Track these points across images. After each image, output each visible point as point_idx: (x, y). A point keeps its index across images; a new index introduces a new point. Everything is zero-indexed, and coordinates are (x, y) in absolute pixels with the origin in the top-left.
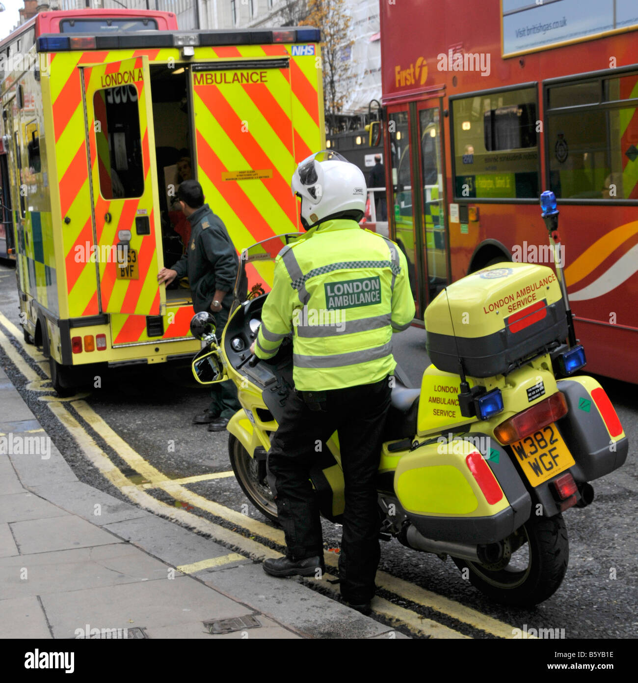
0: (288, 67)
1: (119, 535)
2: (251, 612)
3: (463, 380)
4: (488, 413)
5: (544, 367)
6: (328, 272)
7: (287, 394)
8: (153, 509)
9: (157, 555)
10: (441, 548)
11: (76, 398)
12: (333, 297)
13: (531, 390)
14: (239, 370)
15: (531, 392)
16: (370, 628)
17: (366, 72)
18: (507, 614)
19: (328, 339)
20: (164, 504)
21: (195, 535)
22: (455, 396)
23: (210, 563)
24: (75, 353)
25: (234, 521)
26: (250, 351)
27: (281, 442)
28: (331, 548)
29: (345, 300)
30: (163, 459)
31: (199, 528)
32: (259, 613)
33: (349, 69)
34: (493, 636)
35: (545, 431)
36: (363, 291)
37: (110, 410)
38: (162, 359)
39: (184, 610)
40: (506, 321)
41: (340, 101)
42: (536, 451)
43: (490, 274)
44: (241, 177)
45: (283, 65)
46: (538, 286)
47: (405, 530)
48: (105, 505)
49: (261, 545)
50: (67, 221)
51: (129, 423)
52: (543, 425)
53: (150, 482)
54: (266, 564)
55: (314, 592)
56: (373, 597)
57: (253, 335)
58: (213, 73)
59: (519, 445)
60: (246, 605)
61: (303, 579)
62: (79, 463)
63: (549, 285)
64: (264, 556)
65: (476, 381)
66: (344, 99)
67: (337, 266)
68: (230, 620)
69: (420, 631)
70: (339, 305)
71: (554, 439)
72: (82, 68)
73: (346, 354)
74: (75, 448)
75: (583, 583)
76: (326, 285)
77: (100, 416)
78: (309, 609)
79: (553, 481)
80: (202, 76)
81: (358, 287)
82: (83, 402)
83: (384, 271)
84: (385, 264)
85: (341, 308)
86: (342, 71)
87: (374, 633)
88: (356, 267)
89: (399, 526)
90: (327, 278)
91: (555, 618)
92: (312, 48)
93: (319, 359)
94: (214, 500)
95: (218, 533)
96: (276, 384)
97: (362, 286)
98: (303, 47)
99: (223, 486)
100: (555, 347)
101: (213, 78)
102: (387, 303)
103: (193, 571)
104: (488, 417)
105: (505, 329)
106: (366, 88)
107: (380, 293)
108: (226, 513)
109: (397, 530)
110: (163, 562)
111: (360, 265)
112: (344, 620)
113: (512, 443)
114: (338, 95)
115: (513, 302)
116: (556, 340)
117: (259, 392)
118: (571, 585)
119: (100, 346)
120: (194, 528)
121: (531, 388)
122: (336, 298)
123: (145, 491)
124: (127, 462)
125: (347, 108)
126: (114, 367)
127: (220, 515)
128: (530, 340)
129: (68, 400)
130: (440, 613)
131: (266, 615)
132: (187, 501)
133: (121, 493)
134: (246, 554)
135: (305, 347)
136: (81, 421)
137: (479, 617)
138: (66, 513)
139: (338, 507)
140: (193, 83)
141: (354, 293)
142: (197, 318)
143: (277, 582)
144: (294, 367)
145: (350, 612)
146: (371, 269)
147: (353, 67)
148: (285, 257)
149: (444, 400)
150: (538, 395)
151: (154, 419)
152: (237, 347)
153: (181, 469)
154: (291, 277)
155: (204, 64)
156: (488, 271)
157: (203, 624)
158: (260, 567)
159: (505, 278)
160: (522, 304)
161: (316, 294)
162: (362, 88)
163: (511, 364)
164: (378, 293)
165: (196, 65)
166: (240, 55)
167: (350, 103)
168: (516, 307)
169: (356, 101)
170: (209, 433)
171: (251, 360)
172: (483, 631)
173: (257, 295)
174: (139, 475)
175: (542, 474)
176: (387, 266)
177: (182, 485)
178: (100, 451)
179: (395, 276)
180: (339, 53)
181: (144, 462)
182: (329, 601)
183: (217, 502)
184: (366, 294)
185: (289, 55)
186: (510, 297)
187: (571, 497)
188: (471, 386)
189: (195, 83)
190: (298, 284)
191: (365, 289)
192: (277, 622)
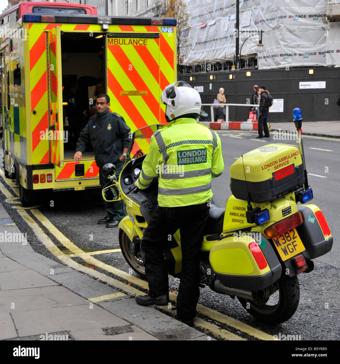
0: (159, 38)
1: (56, 281)
2: (128, 324)
3: (249, 204)
4: (262, 222)
5: (291, 198)
6: (179, 145)
7: (153, 208)
8: (75, 268)
9: (77, 292)
10: (232, 292)
11: (33, 207)
12: (181, 158)
13: (284, 210)
14: (128, 195)
15: (284, 211)
16: (193, 334)
17: (196, 44)
18: (266, 328)
19: (177, 180)
20: (81, 265)
21: (98, 282)
22: (244, 212)
23: (107, 297)
24: (35, 183)
25: (119, 275)
26: (134, 185)
27: (149, 234)
28: (172, 291)
29: (187, 160)
30: (81, 241)
31: (100, 279)
32: (133, 324)
33: (187, 41)
34: (258, 339)
35: (290, 232)
36: (197, 156)
37: (52, 215)
38: (83, 188)
39: (92, 322)
40: (273, 174)
41: (182, 58)
42: (285, 242)
43: (266, 150)
44: (131, 94)
45: (156, 37)
46: (290, 157)
47: (213, 282)
48: (49, 265)
49: (134, 288)
50: (35, 113)
51: (63, 222)
52: (290, 229)
53: (74, 253)
54: (137, 298)
55: (163, 314)
56: (194, 317)
57: (136, 177)
58: (118, 39)
59: (276, 239)
60: (126, 320)
61: (156, 307)
62: (34, 242)
63: (296, 156)
64: (136, 294)
65: (256, 205)
66: (184, 57)
67: (184, 142)
68: (117, 328)
69: (219, 336)
70: (184, 163)
71: (295, 236)
72: (47, 32)
73: (187, 188)
74: (32, 234)
75: (306, 312)
76: (178, 152)
77: (47, 217)
78: (160, 323)
79: (294, 258)
80: (112, 40)
81: (195, 153)
82: (37, 210)
83: (209, 146)
84: (209, 142)
85: (185, 164)
86: (184, 42)
87: (195, 336)
88: (194, 143)
89: (210, 280)
90: (178, 148)
91: (291, 331)
92: (172, 29)
93: (172, 191)
94: (109, 264)
95: (111, 282)
96: (147, 203)
97: (197, 153)
98: (167, 28)
99: (114, 256)
100: (298, 189)
101: (118, 42)
102: (210, 163)
103: (97, 302)
104: (261, 224)
105: (272, 178)
106: (196, 52)
107: (206, 157)
108: (115, 271)
109: (209, 282)
110: (80, 296)
111: (196, 142)
112: (179, 329)
113: (273, 238)
114: (181, 55)
115: (277, 164)
116: (299, 185)
117: (138, 207)
118: (299, 314)
119: (49, 180)
120: (98, 279)
121: (284, 209)
122: (183, 159)
123: (71, 258)
124: (61, 242)
125: (185, 62)
126: (56, 191)
127: (112, 272)
128: (285, 184)
129: (29, 208)
130: (230, 326)
131: (137, 326)
132: (94, 264)
133: (57, 259)
134: (126, 293)
135: (165, 184)
136: (36, 220)
137: (251, 329)
138: (26, 268)
139: (178, 269)
140: (107, 44)
141: (192, 157)
142: (106, 166)
143: (143, 308)
144: (159, 194)
145: (182, 324)
146: (202, 144)
147: (190, 40)
148: (156, 136)
149: (238, 214)
150: (288, 213)
151: (76, 220)
152: (127, 183)
153: (91, 247)
154: (159, 147)
155: (114, 34)
156: (264, 148)
157: (102, 330)
158: (134, 300)
159: (273, 152)
160: (281, 165)
161: (172, 157)
162: (194, 51)
163: (274, 196)
164: (205, 157)
165: (109, 34)
166: (133, 30)
167: (187, 59)
168: (279, 167)
169: (191, 58)
170: (106, 228)
171: (135, 190)
172: (253, 336)
173: (139, 156)
174: (68, 249)
175: (288, 254)
176: (211, 143)
177: (91, 256)
178: (46, 236)
179: (214, 149)
180: (183, 33)
181: (71, 243)
182: (171, 319)
183: (111, 265)
184: (199, 157)
185: (160, 32)
186: (276, 161)
187: (302, 267)
188: (253, 207)
189: (108, 44)
190: (163, 151)
191: (198, 155)
192: (143, 329)
